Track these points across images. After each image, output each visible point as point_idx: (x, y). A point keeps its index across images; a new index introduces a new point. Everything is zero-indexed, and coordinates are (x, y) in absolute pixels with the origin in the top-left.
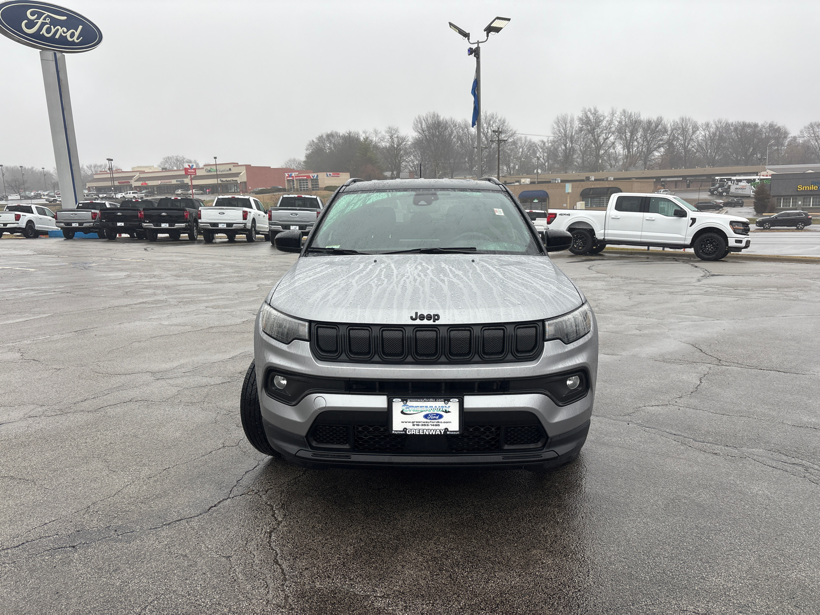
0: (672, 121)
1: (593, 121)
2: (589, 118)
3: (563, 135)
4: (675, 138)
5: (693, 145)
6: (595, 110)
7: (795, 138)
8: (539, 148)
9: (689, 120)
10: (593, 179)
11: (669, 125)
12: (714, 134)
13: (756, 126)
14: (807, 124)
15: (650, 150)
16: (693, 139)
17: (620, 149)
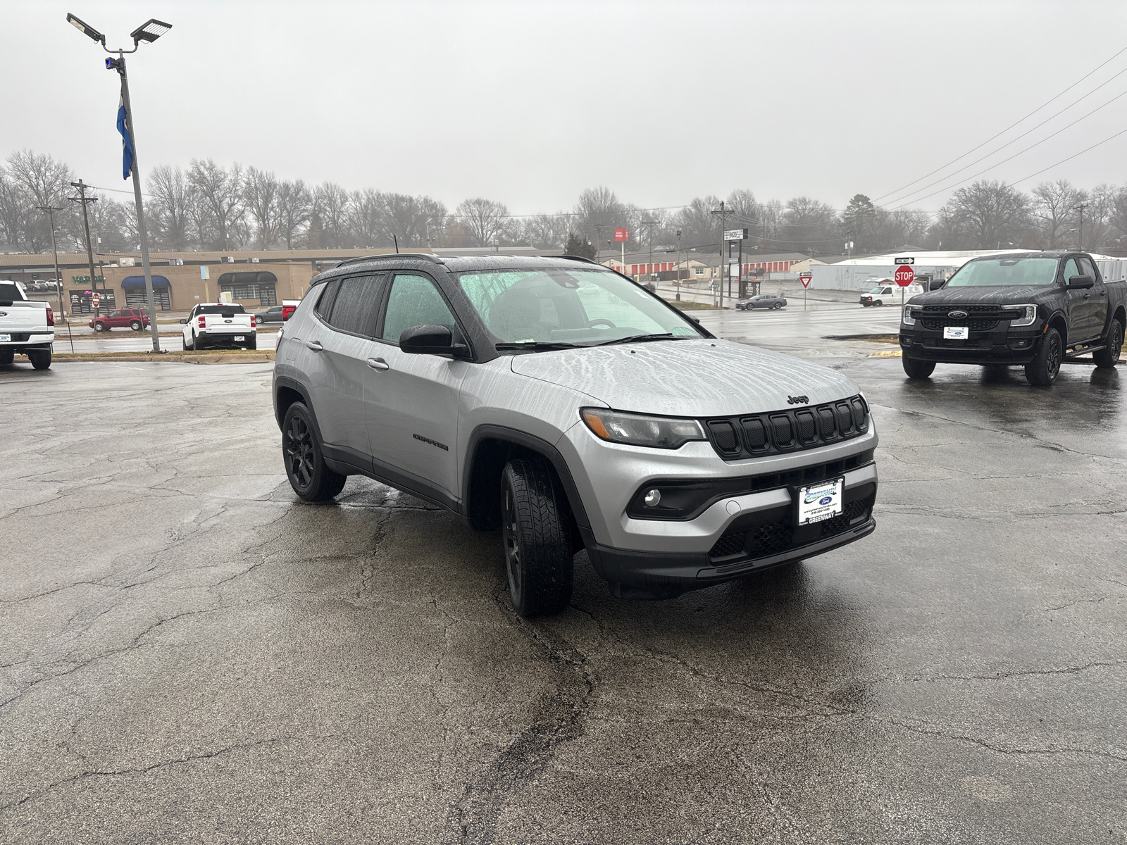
0: (315, 188)
1: (209, 178)
2: (203, 174)
3: (167, 196)
4: (323, 210)
5: (344, 219)
6: (211, 164)
7: (453, 217)
8: (128, 213)
9: (335, 187)
10: (232, 260)
11: (312, 192)
12: (366, 207)
13: (411, 200)
14: (463, 201)
15: (293, 224)
16: (342, 212)
17: (251, 221)
